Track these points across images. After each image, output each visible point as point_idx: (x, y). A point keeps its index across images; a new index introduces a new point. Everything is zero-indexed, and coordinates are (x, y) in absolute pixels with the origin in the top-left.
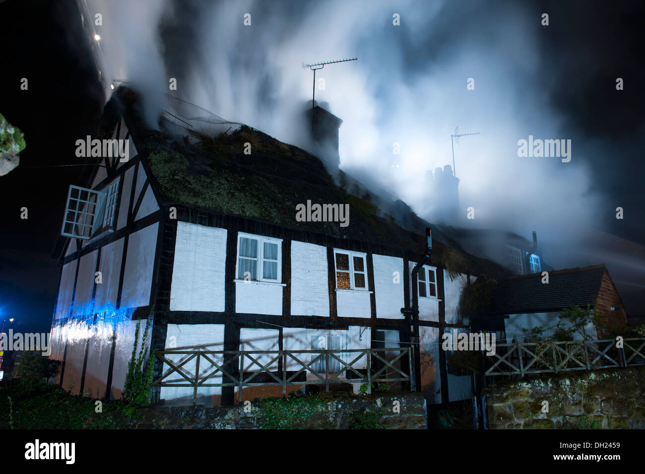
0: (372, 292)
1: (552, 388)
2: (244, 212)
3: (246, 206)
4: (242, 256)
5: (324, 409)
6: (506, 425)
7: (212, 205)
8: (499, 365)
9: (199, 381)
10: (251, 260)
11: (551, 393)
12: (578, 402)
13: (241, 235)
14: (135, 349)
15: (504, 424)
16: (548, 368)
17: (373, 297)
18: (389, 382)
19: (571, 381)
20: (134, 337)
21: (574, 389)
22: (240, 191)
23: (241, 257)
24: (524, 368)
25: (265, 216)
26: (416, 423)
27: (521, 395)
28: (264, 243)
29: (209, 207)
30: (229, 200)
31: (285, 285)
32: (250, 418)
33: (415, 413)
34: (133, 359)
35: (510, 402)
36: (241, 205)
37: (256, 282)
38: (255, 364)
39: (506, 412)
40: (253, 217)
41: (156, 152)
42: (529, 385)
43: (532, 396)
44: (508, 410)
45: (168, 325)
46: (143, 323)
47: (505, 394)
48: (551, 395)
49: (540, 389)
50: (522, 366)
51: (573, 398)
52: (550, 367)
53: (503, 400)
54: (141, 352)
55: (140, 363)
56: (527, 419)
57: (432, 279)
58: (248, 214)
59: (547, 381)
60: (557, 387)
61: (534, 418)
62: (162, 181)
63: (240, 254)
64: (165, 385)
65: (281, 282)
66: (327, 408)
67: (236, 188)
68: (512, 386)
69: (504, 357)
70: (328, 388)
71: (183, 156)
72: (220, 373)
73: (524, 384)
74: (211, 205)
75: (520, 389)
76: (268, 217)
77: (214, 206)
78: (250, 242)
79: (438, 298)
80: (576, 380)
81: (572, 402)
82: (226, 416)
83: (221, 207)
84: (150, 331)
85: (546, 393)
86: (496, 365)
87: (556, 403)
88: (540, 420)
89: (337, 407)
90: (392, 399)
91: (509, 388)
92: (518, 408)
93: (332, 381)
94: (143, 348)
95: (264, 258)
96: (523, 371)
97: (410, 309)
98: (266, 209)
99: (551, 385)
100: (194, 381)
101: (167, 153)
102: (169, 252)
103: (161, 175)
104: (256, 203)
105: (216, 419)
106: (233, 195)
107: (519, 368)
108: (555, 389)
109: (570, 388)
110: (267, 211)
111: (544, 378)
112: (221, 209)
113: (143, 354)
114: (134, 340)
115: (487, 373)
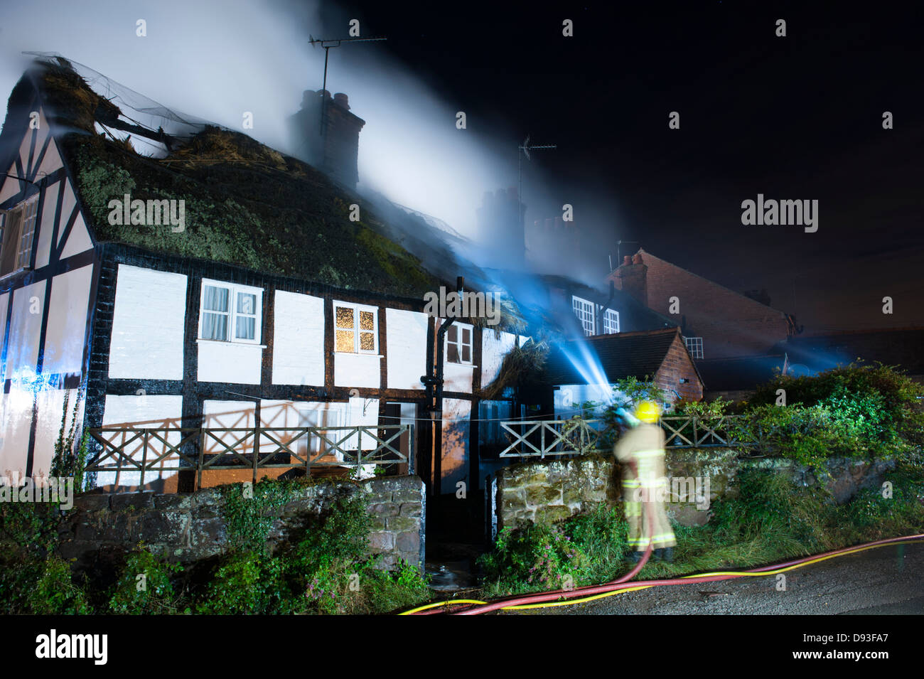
0: (383, 356)
1: (572, 471)
2: (209, 254)
3: (213, 246)
4: (208, 309)
5: (301, 495)
6: (516, 512)
7: (166, 245)
8: (516, 446)
9: (147, 464)
10: (220, 315)
11: (571, 477)
12: (600, 487)
13: (207, 283)
14: (64, 425)
15: (513, 510)
16: (573, 450)
17: (384, 364)
18: (383, 465)
19: (595, 464)
20: (63, 411)
21: (598, 473)
22: (206, 225)
23: (207, 311)
24: (545, 449)
25: (239, 260)
26: (411, 511)
27: (536, 479)
28: (239, 294)
29: (161, 248)
30: (189, 238)
31: (265, 347)
32: (210, 506)
33: (410, 499)
34: (61, 439)
35: (523, 486)
36: (205, 245)
37: (227, 343)
38: (220, 445)
39: (517, 498)
40: (222, 260)
41: (89, 168)
42: (547, 468)
43: (549, 480)
44: (520, 496)
45: (107, 396)
46: (74, 393)
47: (518, 478)
48: (570, 480)
49: (559, 473)
50: (543, 446)
51: (595, 483)
52: (576, 449)
53: (514, 484)
54: (71, 430)
55: (70, 443)
56: (541, 506)
57: (466, 340)
58: (214, 256)
59: (567, 463)
60: (579, 469)
61: (550, 504)
62: (97, 211)
63: (205, 306)
64: (103, 469)
65: (260, 343)
66: (305, 494)
67: (201, 220)
68: (526, 469)
69: (524, 437)
70: (308, 472)
71: (128, 174)
72: (175, 455)
73: (541, 467)
74: (163, 245)
75: (535, 473)
76: (242, 260)
77: (168, 247)
78: (218, 292)
79: (474, 364)
80: (601, 463)
81: (593, 487)
82: (181, 505)
83: (177, 248)
84: (83, 403)
85: (565, 478)
86: (514, 445)
87: (576, 489)
88: (555, 506)
89: (317, 494)
90: (384, 483)
91: (522, 471)
92: (532, 494)
93: (314, 463)
94: (73, 425)
95: (238, 312)
96: (543, 452)
97: (433, 378)
98: (241, 250)
99: (571, 468)
100: (141, 464)
101: (104, 170)
102: (108, 304)
103: (96, 202)
104: (228, 242)
105: (168, 509)
106: (196, 230)
107: (540, 449)
108: (576, 473)
109: (593, 472)
110: (242, 252)
111: (565, 460)
112: (178, 250)
113: (73, 432)
114: (63, 414)
115: (502, 455)
